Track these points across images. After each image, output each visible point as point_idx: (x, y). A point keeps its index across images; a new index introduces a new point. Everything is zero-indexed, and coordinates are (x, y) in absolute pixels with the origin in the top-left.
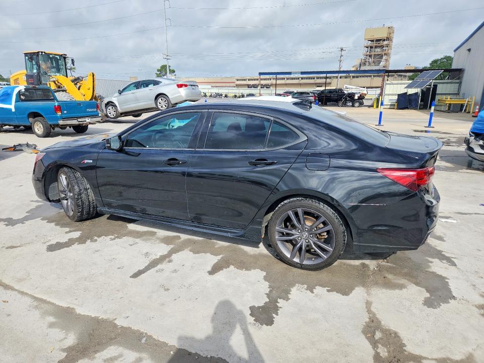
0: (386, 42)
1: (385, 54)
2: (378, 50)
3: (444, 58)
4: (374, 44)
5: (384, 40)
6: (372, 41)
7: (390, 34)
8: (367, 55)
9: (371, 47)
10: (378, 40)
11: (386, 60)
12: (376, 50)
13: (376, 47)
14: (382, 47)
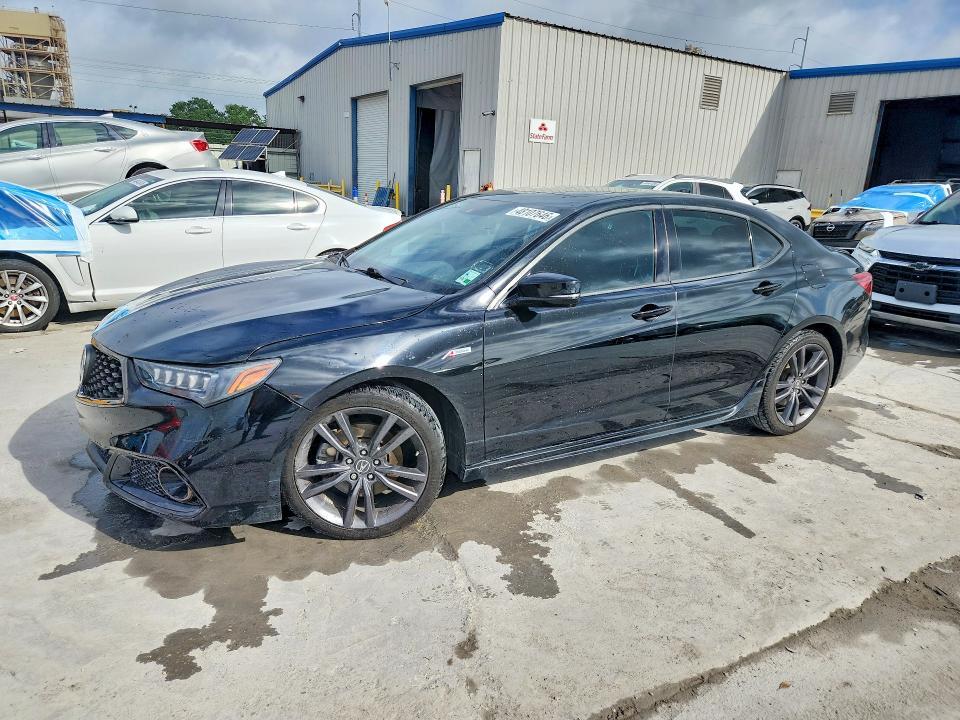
0: (51, 49)
1: (58, 76)
2: (37, 63)
3: (195, 103)
4: (24, 48)
5: (47, 43)
6: (16, 40)
7: (57, 31)
8: (13, 73)
9: (18, 54)
10: (30, 41)
11: (64, 89)
12: (33, 62)
13: (30, 56)
14: (45, 57)
